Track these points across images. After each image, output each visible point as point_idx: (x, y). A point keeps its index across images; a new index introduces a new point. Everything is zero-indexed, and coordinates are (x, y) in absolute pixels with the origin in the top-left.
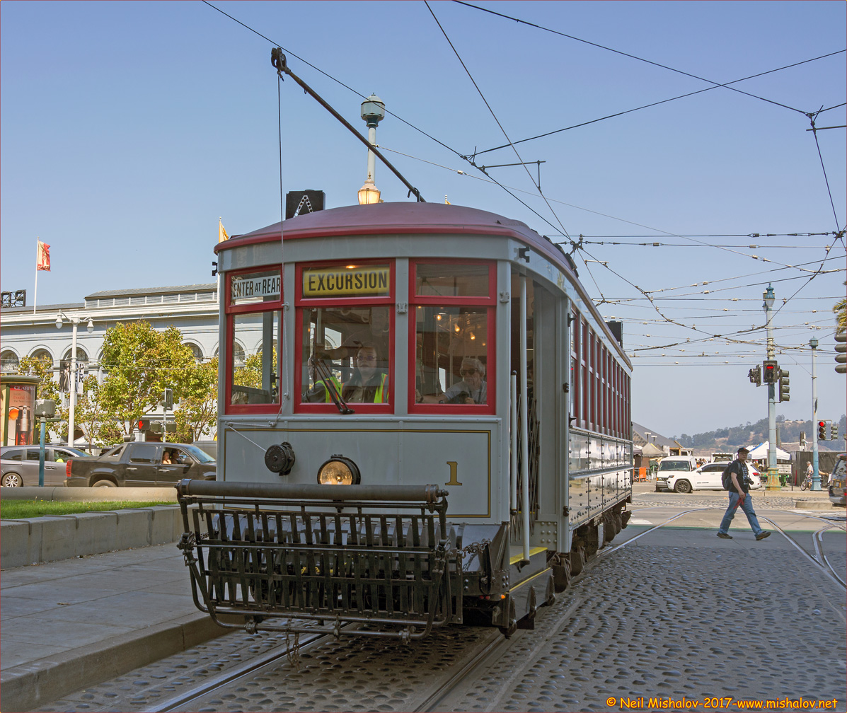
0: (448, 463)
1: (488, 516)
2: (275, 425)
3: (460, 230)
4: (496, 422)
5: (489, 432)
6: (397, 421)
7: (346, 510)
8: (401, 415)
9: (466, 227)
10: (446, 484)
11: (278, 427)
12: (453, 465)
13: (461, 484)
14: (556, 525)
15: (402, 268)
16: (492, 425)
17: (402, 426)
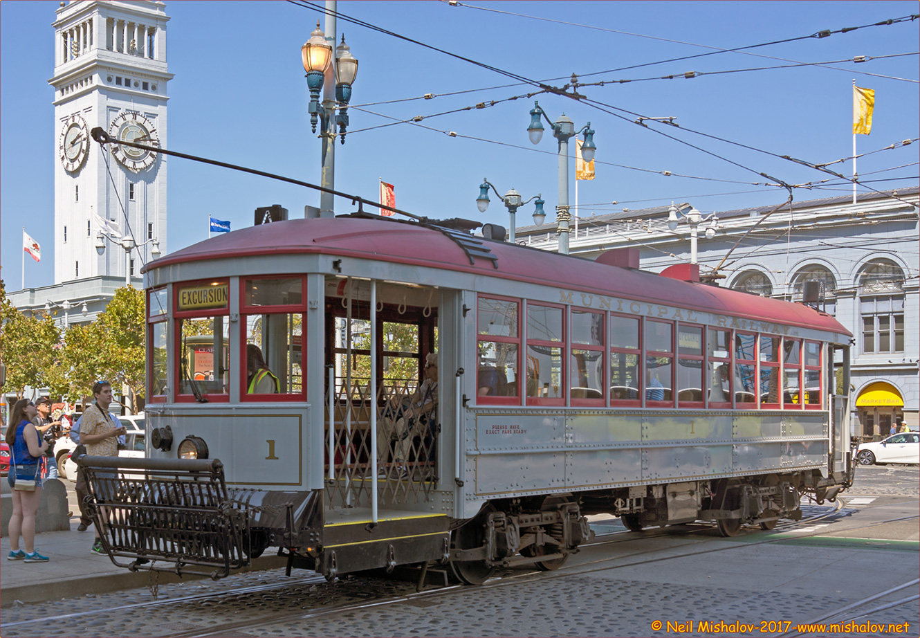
0: (267, 441)
1: (300, 484)
2: (163, 412)
3: (274, 251)
4: (306, 408)
5: (300, 416)
6: (231, 408)
7: (201, 479)
8: (235, 404)
9: (278, 249)
10: (266, 458)
11: (165, 414)
12: (272, 443)
13: (278, 458)
14: (452, 495)
15: (235, 285)
16: (304, 410)
17: (234, 412)
